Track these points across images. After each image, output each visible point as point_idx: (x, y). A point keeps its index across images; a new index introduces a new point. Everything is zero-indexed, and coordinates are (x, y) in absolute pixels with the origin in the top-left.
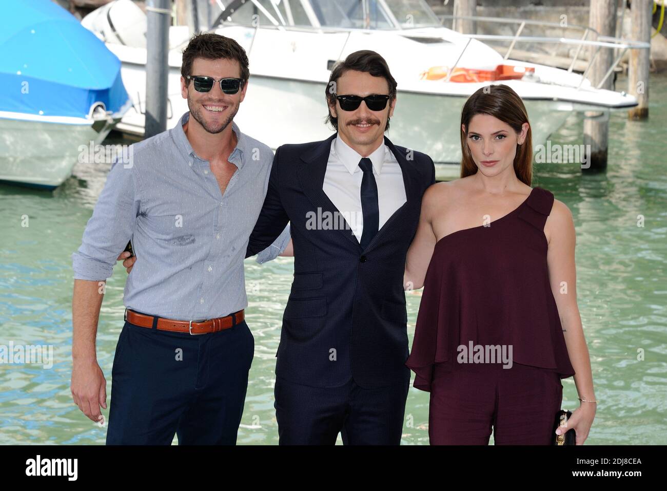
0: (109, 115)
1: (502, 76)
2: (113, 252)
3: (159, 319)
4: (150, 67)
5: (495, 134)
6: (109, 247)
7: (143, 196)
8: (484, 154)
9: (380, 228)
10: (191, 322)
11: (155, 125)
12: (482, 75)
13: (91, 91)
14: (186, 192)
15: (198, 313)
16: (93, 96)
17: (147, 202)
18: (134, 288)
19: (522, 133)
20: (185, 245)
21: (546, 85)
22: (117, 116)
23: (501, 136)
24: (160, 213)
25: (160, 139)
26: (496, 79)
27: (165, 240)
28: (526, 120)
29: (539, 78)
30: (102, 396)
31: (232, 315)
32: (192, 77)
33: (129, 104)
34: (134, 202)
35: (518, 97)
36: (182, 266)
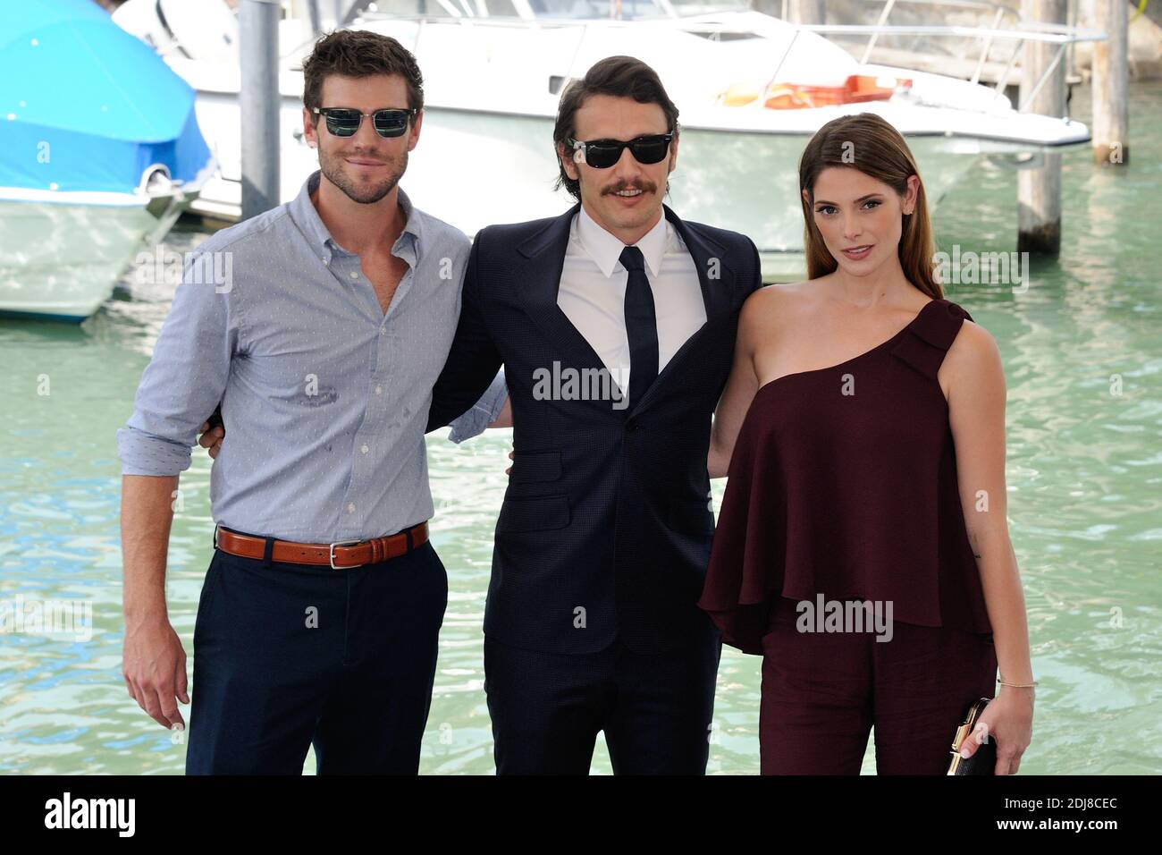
0: (177, 186)
1: (855, 94)
2: (190, 423)
3: (276, 543)
4: (247, 98)
5: (860, 200)
6: (183, 414)
7: (244, 322)
8: (846, 237)
9: (661, 369)
10: (332, 546)
11: (258, 199)
12: (821, 95)
13: (143, 145)
14: (320, 310)
15: (345, 529)
16: (148, 154)
17: (250, 332)
18: (230, 488)
19: (908, 195)
20: (319, 406)
21: (933, 109)
22: (191, 187)
23: (871, 203)
24: (275, 349)
25: (269, 219)
26: (847, 101)
27: (283, 398)
28: (912, 171)
29: (920, 97)
30: (179, 683)
31: (406, 531)
32: (323, 111)
33: (211, 164)
34: (227, 332)
35: (895, 133)
36: (314, 446)
